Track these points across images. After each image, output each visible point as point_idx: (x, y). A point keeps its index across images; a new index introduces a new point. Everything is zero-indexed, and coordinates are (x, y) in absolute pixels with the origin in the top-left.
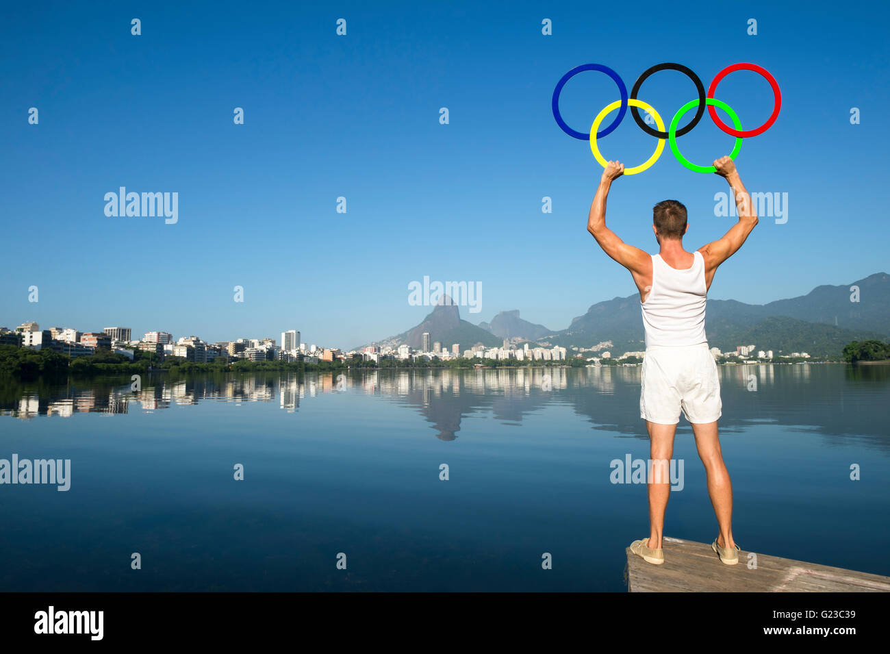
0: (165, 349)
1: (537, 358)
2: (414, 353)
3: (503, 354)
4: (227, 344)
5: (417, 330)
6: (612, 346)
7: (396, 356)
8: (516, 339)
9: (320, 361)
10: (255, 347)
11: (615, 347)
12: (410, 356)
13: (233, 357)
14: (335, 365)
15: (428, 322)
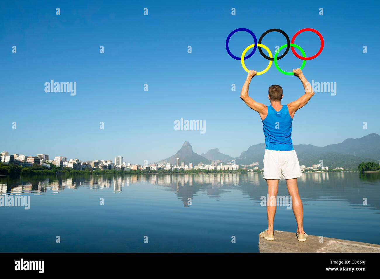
0: (64, 164)
1: (226, 169)
2: (173, 167)
3: (212, 168)
4: (91, 162)
5: (174, 157)
6: (259, 164)
7: (165, 168)
8: (217, 161)
9: (131, 170)
10: (103, 164)
12: (171, 168)
13: (93, 168)
14: (138, 172)
15: (179, 153)
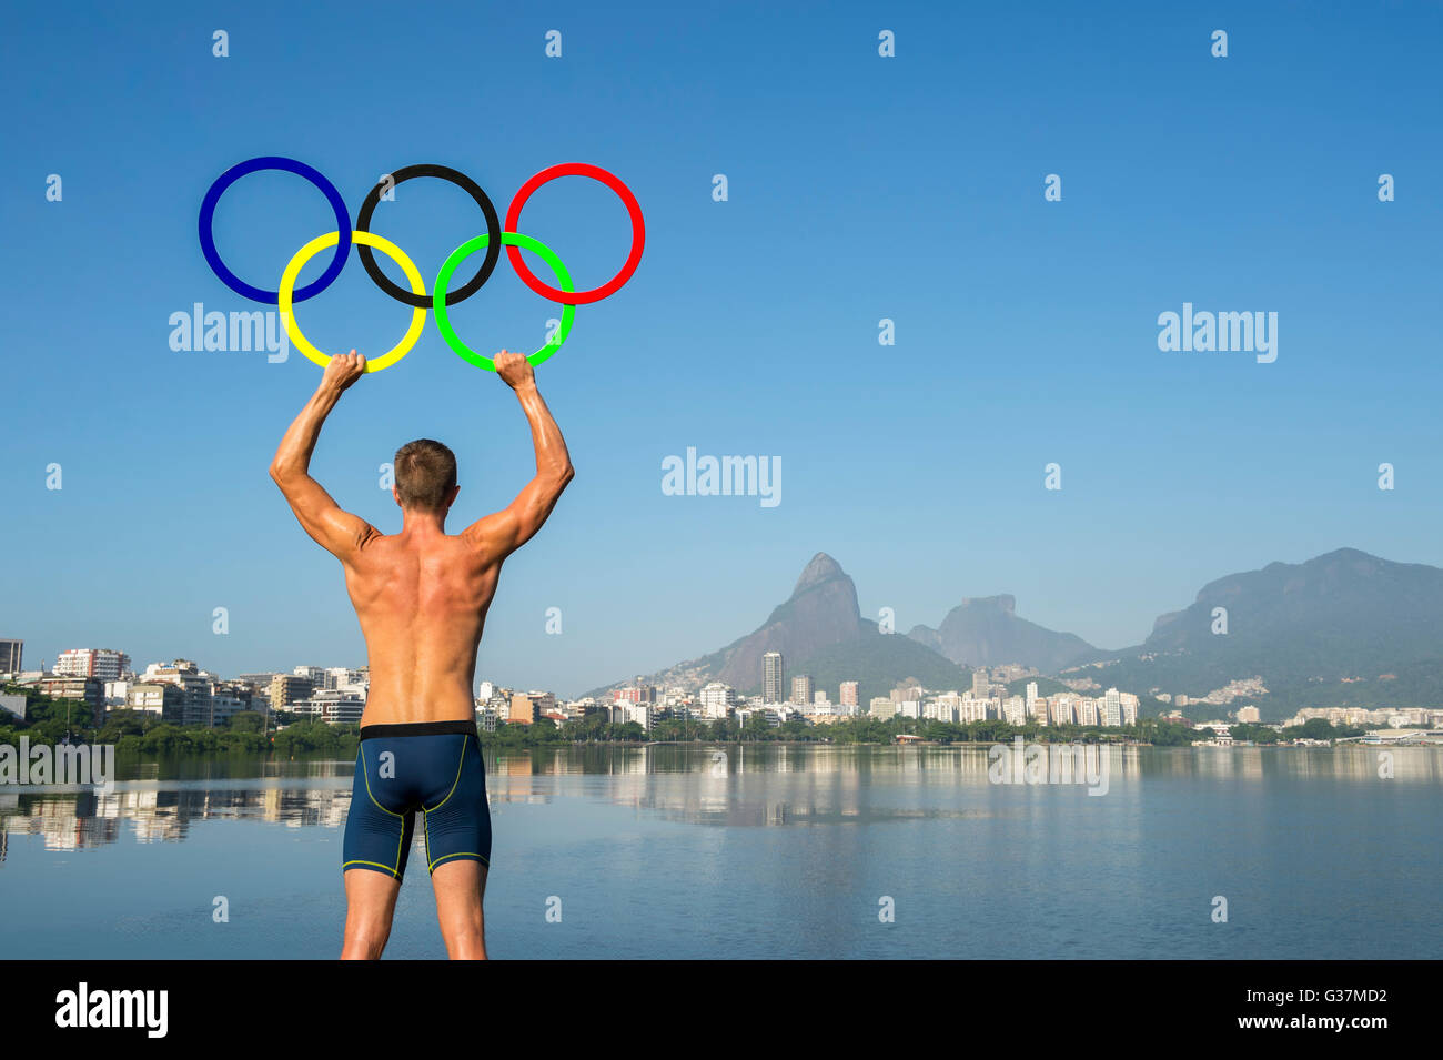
0: (108, 694)
1: (1059, 720)
2: (741, 704)
3: (973, 709)
4: (269, 679)
5: (751, 645)
6: (1264, 691)
7: (695, 713)
8: (1004, 669)
9: (500, 724)
10: (339, 688)
11: (1273, 693)
12: (731, 713)
13: (281, 712)
14: (539, 734)
15: (779, 624)
